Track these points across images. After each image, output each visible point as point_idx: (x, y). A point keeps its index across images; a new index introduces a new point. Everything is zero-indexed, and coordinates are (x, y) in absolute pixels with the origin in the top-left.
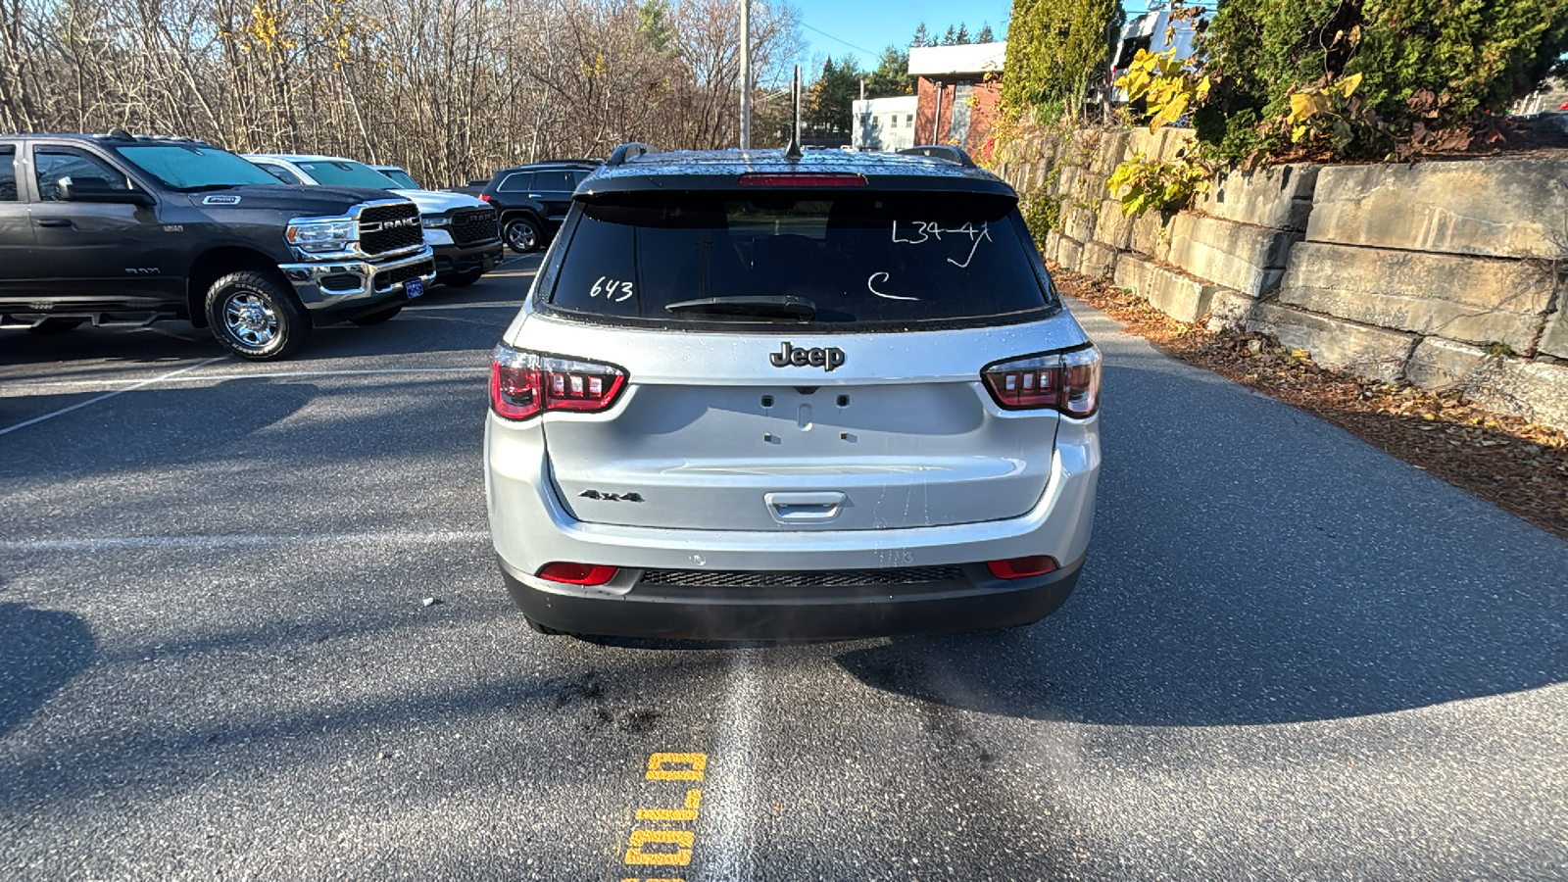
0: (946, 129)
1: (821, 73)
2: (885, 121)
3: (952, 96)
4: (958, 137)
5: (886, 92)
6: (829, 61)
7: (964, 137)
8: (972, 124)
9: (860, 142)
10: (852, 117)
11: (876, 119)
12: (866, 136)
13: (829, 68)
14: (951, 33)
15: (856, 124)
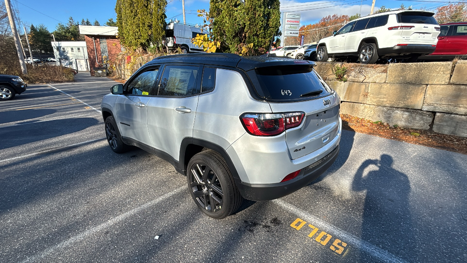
0: (100, 53)
1: (30, 30)
2: (68, 50)
3: (99, 42)
4: (105, 55)
5: (63, 39)
6: (32, 26)
7: (107, 56)
8: (109, 51)
9: (59, 57)
10: (52, 47)
11: (64, 49)
12: (60, 54)
13: (33, 28)
14: (83, 21)
15: (55, 50)
